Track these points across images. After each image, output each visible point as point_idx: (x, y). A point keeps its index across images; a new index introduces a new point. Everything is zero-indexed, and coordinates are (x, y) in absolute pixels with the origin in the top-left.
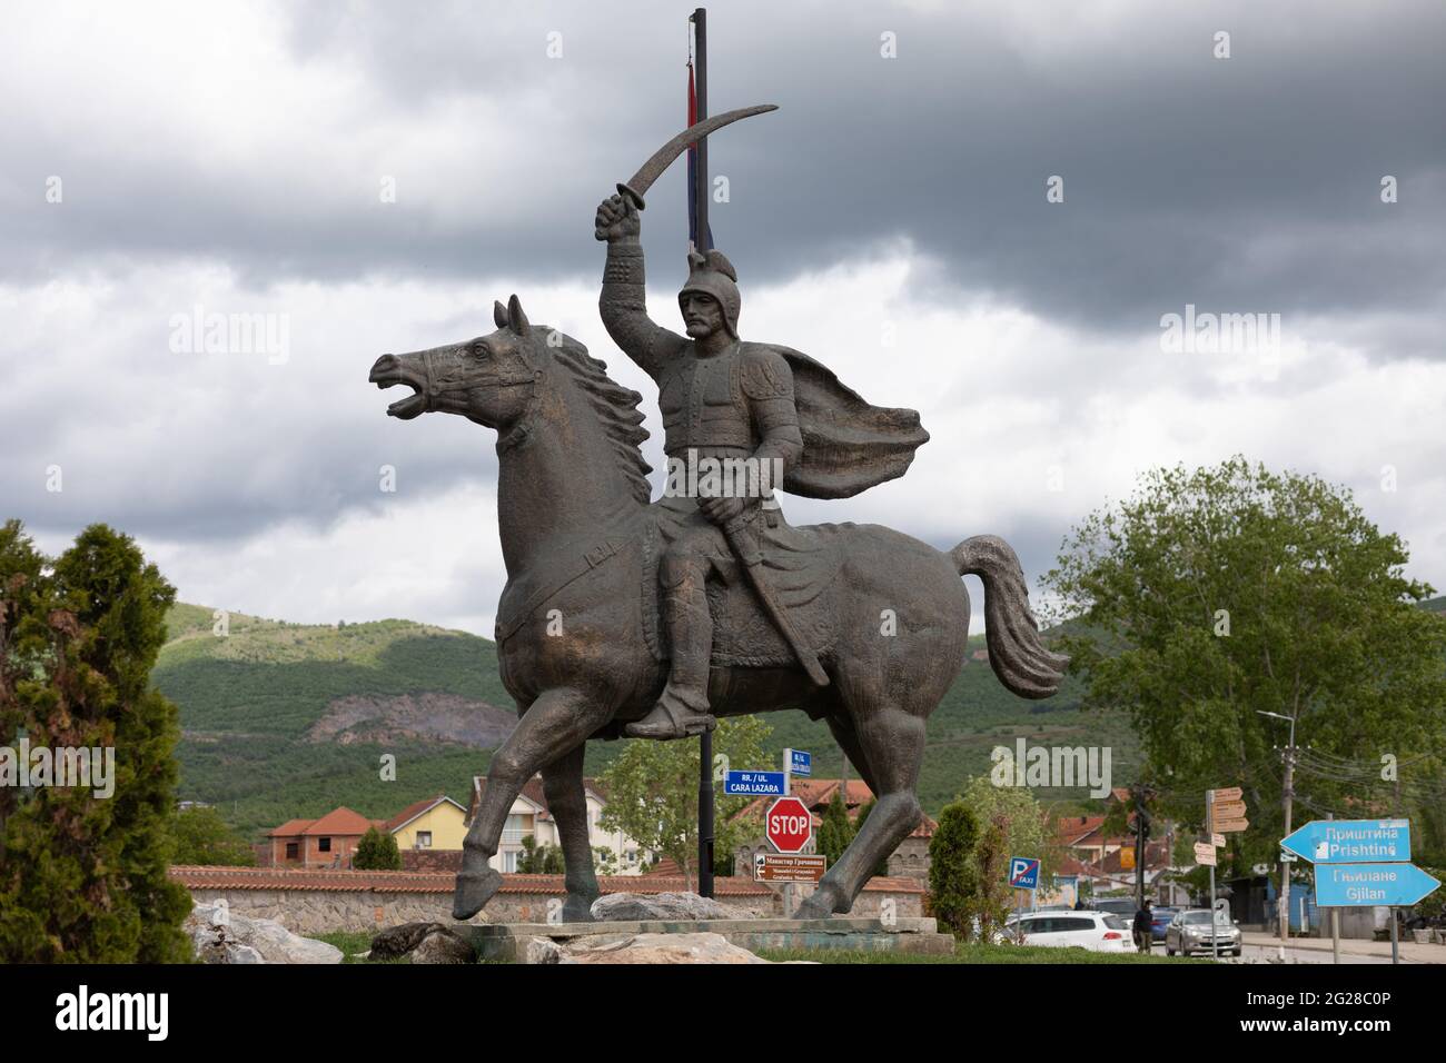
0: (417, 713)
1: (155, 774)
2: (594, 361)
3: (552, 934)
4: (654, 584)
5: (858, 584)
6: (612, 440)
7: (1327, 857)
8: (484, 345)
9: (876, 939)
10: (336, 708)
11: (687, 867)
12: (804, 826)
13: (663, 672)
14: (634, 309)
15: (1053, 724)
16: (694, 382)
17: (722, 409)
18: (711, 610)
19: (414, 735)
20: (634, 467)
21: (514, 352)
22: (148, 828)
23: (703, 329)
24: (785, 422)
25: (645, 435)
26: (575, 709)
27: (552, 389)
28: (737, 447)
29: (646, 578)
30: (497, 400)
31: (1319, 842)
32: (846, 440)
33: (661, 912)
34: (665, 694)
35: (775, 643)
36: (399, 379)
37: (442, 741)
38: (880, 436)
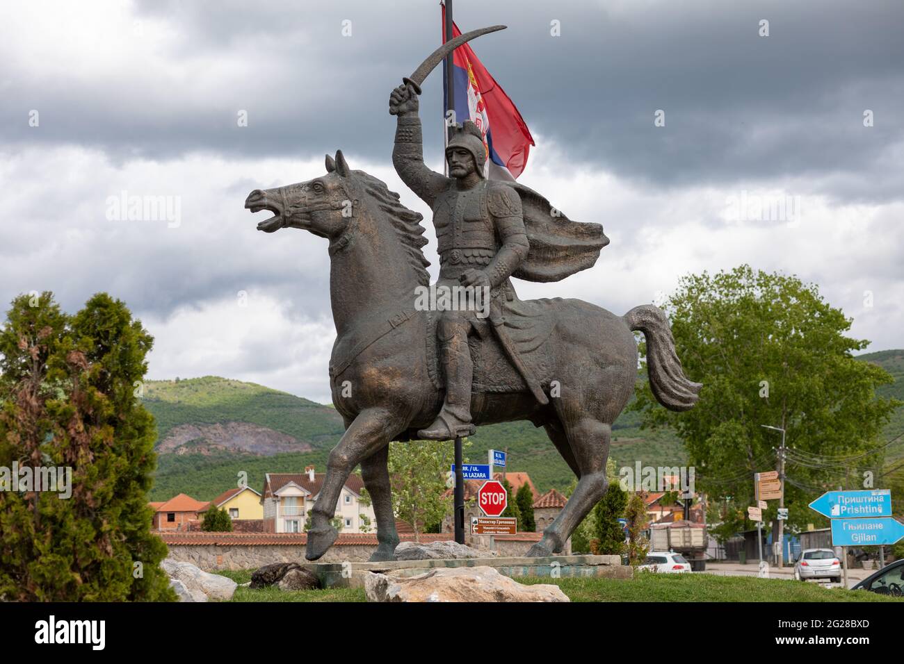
0: (226, 435)
1: (142, 463)
2: (391, 193)
3: (372, 569)
4: (433, 339)
5: (565, 336)
6: (404, 245)
7: (838, 514)
8: (320, 183)
9: (582, 570)
10: (175, 432)
11: (416, 527)
12: (502, 499)
13: (441, 396)
14: (416, 159)
15: (623, 437)
16: (457, 207)
17: (476, 224)
18: (471, 355)
19: (224, 448)
20: (419, 263)
21: (340, 188)
22: (138, 499)
23: (462, 172)
24: (518, 232)
25: (426, 242)
26: (384, 421)
27: (365, 212)
28: (486, 249)
29: (429, 334)
30: (330, 219)
31: (834, 505)
32: (556, 244)
33: (434, 554)
34: (442, 411)
35: (513, 377)
36: (265, 206)
37: (242, 452)
38: (577, 241)
